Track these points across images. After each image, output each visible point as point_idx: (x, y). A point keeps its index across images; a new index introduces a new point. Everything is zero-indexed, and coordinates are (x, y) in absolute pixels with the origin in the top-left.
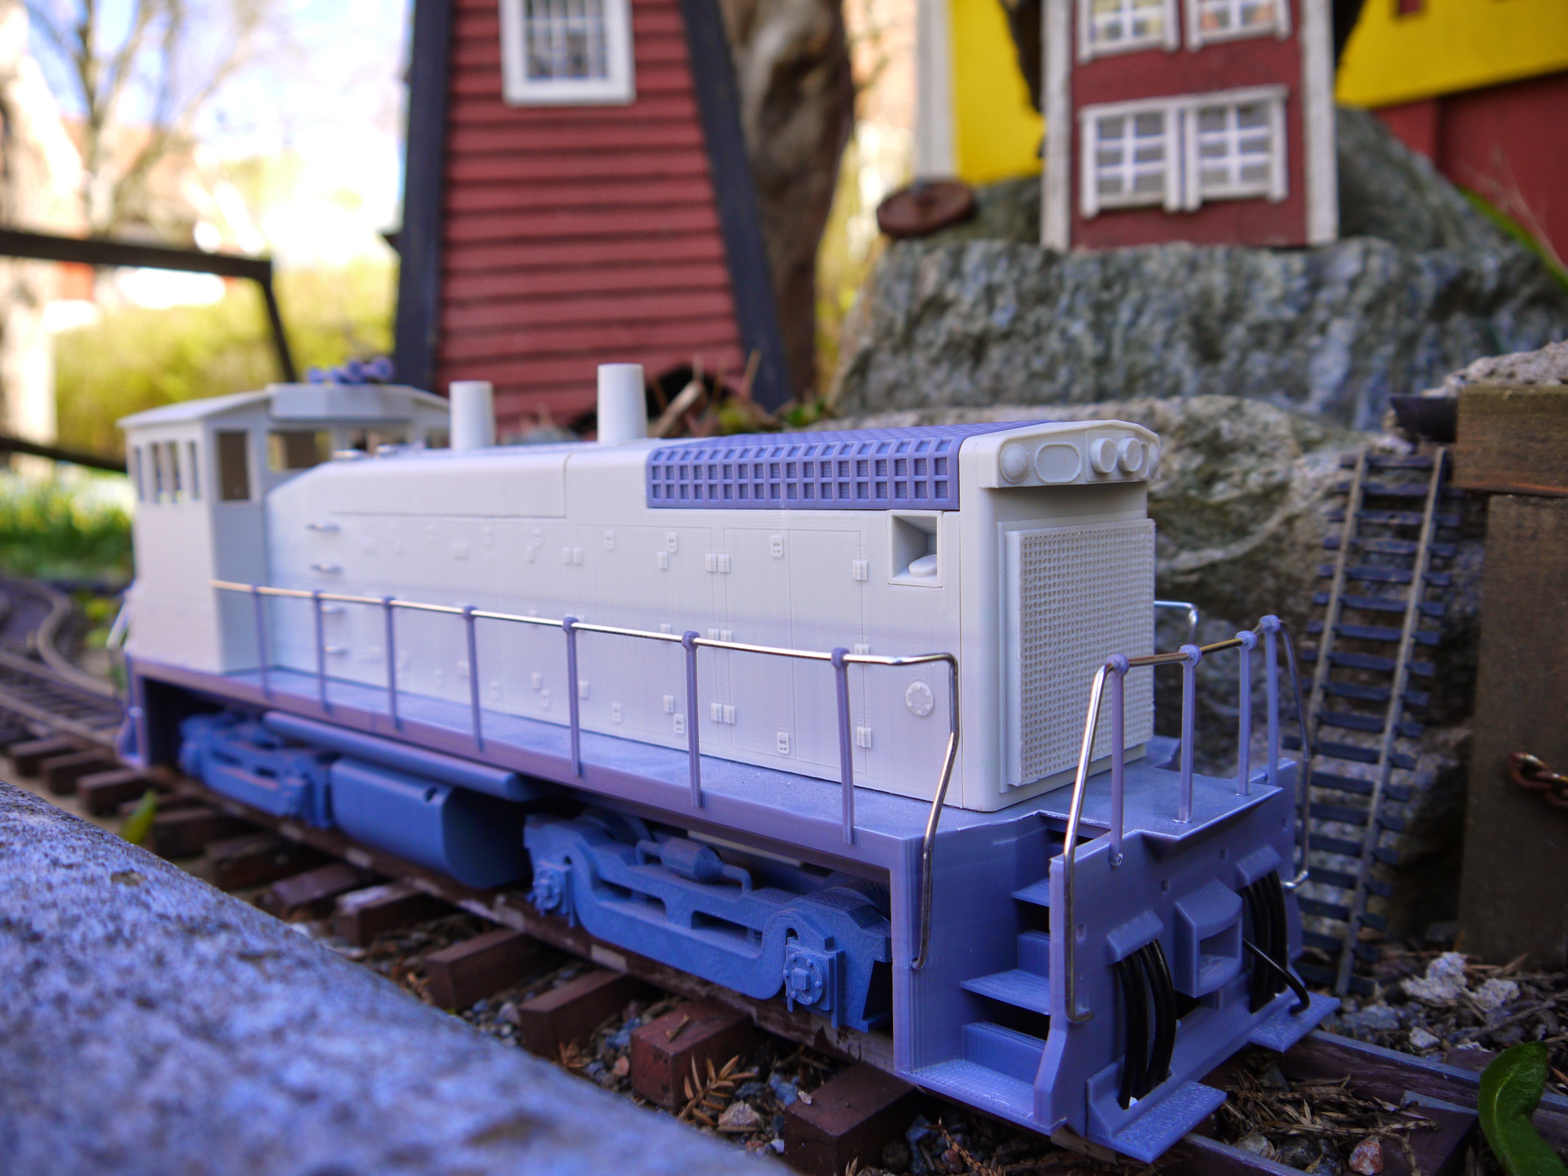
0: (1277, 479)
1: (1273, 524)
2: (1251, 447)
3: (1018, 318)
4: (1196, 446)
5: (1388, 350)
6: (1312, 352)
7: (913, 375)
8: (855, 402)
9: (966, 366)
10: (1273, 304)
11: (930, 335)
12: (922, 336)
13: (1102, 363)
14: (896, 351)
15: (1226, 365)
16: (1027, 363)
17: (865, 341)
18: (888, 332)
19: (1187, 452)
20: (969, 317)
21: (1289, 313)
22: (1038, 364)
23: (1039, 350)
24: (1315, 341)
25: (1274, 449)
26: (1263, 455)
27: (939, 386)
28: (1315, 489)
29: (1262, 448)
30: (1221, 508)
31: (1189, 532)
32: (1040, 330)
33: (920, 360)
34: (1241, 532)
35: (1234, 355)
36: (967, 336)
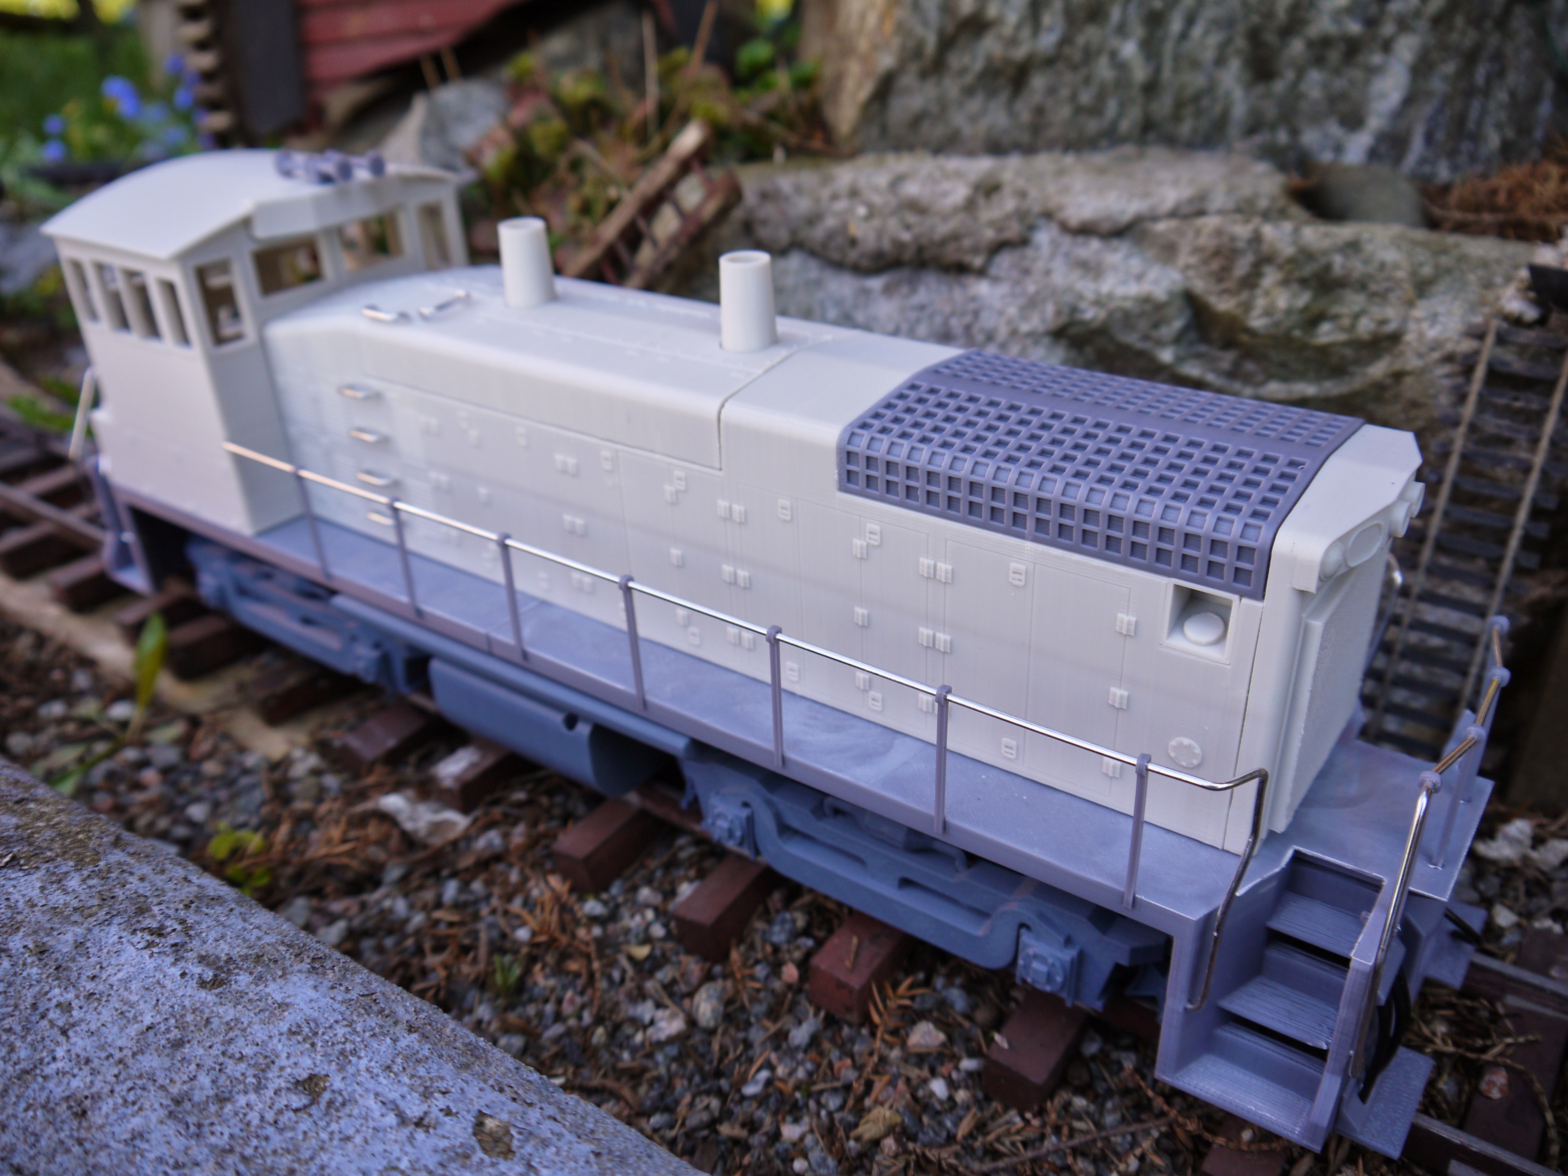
0: (1391, 327)
1: (1378, 370)
2: (1362, 286)
3: (1065, 41)
4: (1304, 282)
5: (1449, 68)
6: (1373, 71)
7: (943, 105)
8: (874, 131)
9: (1004, 96)
10: (1338, 15)
11: (966, 59)
12: (955, 60)
13: (1151, 88)
14: (924, 75)
15: (1279, 86)
16: (1074, 97)
17: (886, 61)
18: (917, 52)
19: (1295, 287)
20: (1013, 41)
21: (1354, 28)
22: (1086, 97)
23: (1087, 81)
24: (1376, 59)
25: (1388, 290)
26: (1374, 294)
27: (973, 119)
28: (1433, 349)
29: (1373, 287)
30: (1324, 350)
31: (1283, 365)
32: (1089, 55)
33: (952, 87)
34: (1339, 371)
35: (1290, 75)
36: (1007, 61)
